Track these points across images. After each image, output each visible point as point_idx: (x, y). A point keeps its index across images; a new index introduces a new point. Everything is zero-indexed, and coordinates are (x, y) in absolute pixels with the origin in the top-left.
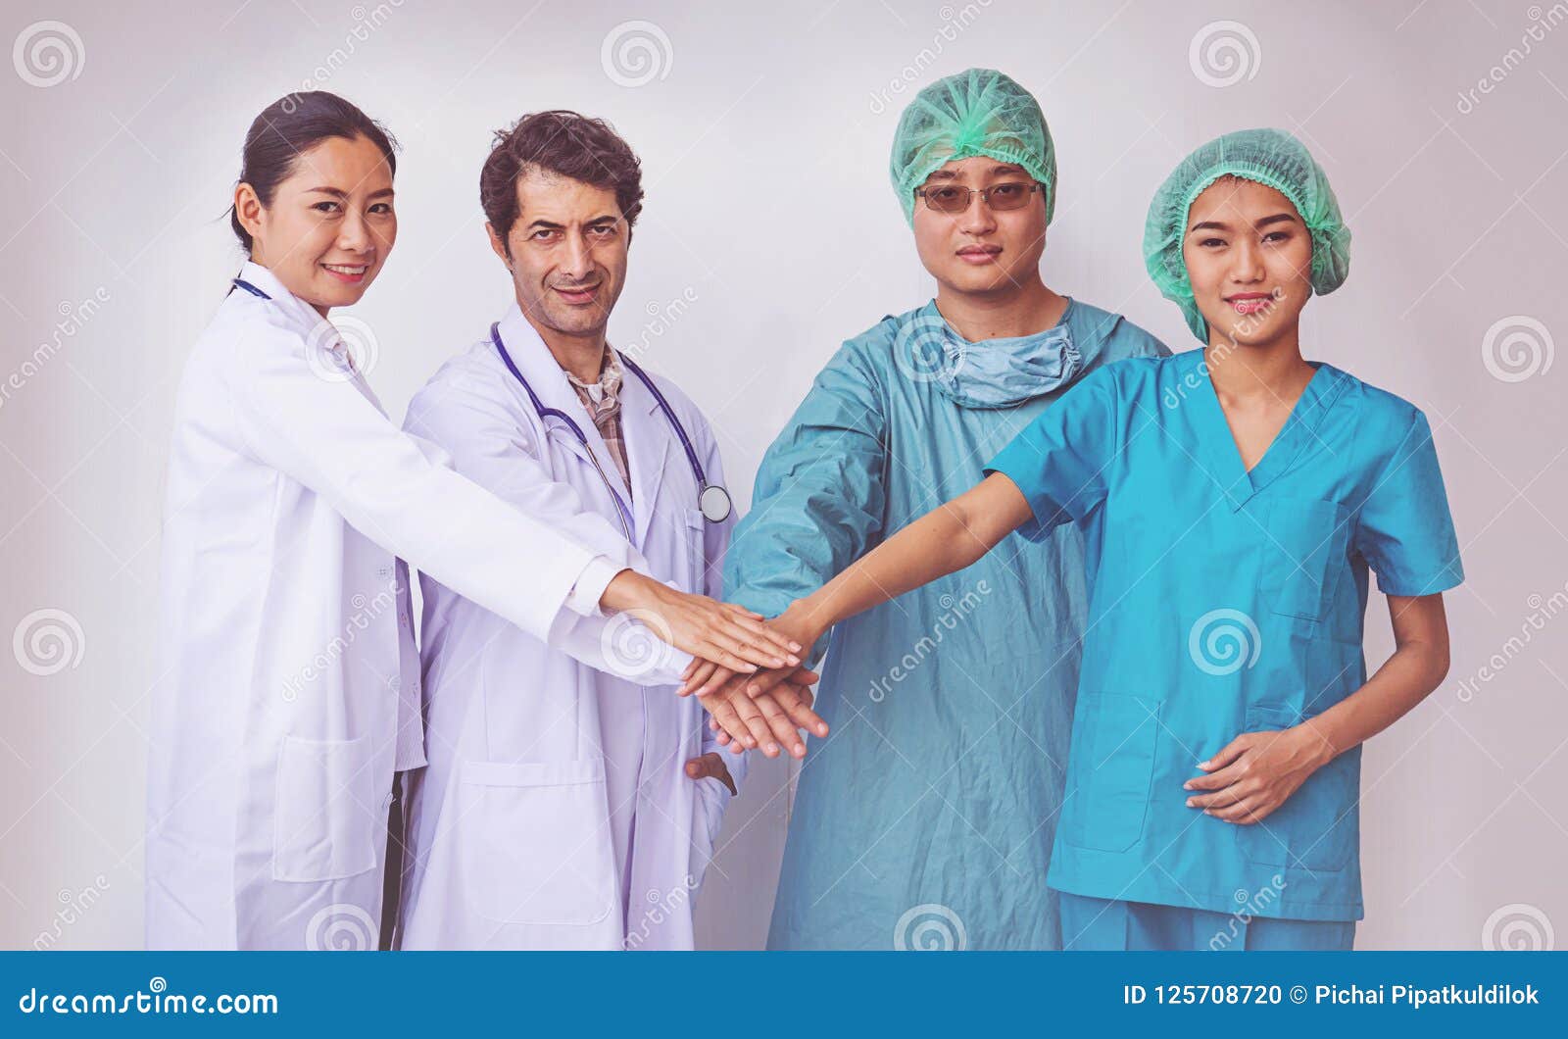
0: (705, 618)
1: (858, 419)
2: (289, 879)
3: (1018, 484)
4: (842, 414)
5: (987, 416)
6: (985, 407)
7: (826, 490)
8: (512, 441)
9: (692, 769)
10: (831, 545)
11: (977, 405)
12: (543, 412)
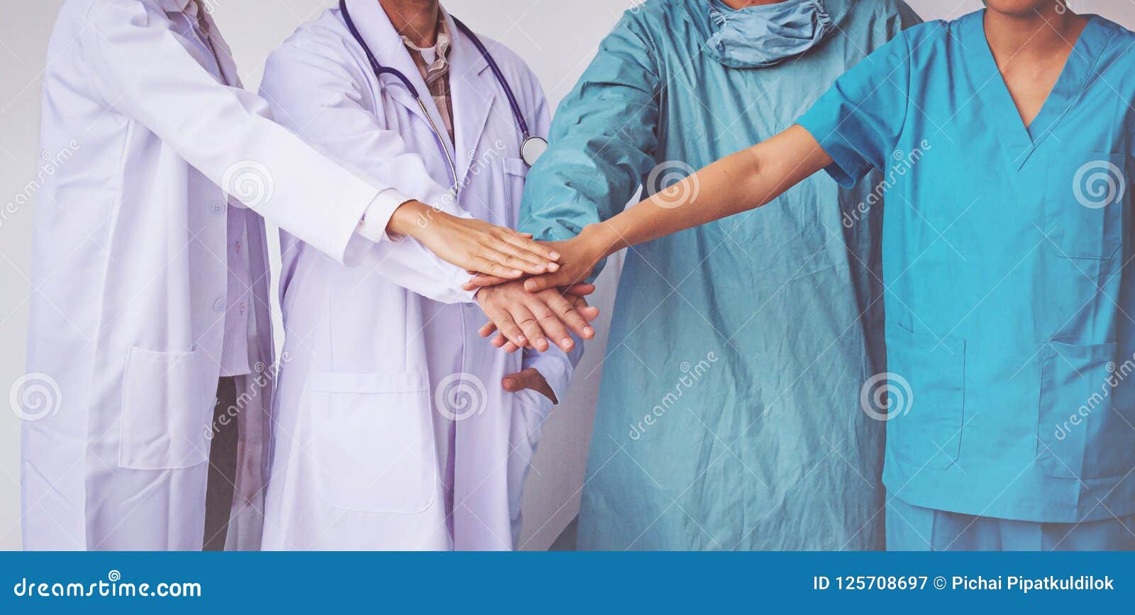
0: (477, 237)
1: (636, 76)
2: (133, 467)
3: (814, 135)
4: (622, 72)
5: (750, 75)
6: (748, 66)
7: (605, 134)
8: (346, 94)
9: (508, 384)
10: (608, 180)
11: (741, 65)
12: (379, 70)
